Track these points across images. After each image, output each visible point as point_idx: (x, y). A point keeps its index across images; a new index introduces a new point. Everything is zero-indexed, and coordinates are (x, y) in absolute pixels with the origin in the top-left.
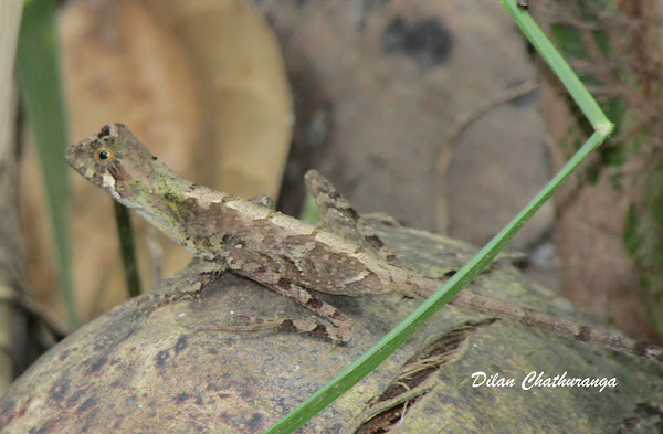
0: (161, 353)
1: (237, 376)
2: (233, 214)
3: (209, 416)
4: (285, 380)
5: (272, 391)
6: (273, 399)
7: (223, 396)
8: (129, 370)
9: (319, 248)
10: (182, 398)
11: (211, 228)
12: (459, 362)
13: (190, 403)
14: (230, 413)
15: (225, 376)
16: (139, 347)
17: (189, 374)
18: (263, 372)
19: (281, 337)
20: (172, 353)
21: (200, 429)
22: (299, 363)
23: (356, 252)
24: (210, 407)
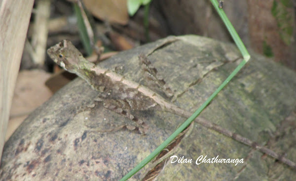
0: (77, 139)
1: (103, 153)
2: (108, 78)
3: (91, 172)
4: (121, 154)
5: (116, 159)
6: (115, 164)
7: (97, 162)
8: (64, 145)
9: (139, 94)
10: (82, 162)
11: (100, 82)
12: (189, 136)
13: (84, 165)
14: (99, 170)
15: (99, 153)
16: (69, 135)
17: (86, 151)
18: (113, 152)
19: (122, 133)
20: (80, 140)
21: (87, 178)
22: (127, 146)
23: (153, 96)
24: (92, 167)
